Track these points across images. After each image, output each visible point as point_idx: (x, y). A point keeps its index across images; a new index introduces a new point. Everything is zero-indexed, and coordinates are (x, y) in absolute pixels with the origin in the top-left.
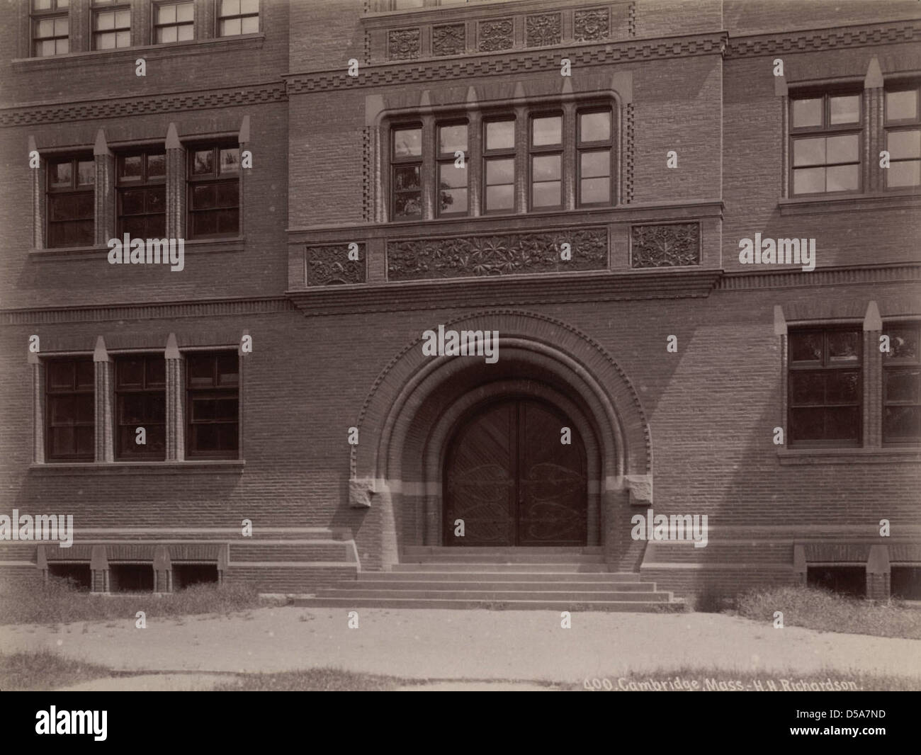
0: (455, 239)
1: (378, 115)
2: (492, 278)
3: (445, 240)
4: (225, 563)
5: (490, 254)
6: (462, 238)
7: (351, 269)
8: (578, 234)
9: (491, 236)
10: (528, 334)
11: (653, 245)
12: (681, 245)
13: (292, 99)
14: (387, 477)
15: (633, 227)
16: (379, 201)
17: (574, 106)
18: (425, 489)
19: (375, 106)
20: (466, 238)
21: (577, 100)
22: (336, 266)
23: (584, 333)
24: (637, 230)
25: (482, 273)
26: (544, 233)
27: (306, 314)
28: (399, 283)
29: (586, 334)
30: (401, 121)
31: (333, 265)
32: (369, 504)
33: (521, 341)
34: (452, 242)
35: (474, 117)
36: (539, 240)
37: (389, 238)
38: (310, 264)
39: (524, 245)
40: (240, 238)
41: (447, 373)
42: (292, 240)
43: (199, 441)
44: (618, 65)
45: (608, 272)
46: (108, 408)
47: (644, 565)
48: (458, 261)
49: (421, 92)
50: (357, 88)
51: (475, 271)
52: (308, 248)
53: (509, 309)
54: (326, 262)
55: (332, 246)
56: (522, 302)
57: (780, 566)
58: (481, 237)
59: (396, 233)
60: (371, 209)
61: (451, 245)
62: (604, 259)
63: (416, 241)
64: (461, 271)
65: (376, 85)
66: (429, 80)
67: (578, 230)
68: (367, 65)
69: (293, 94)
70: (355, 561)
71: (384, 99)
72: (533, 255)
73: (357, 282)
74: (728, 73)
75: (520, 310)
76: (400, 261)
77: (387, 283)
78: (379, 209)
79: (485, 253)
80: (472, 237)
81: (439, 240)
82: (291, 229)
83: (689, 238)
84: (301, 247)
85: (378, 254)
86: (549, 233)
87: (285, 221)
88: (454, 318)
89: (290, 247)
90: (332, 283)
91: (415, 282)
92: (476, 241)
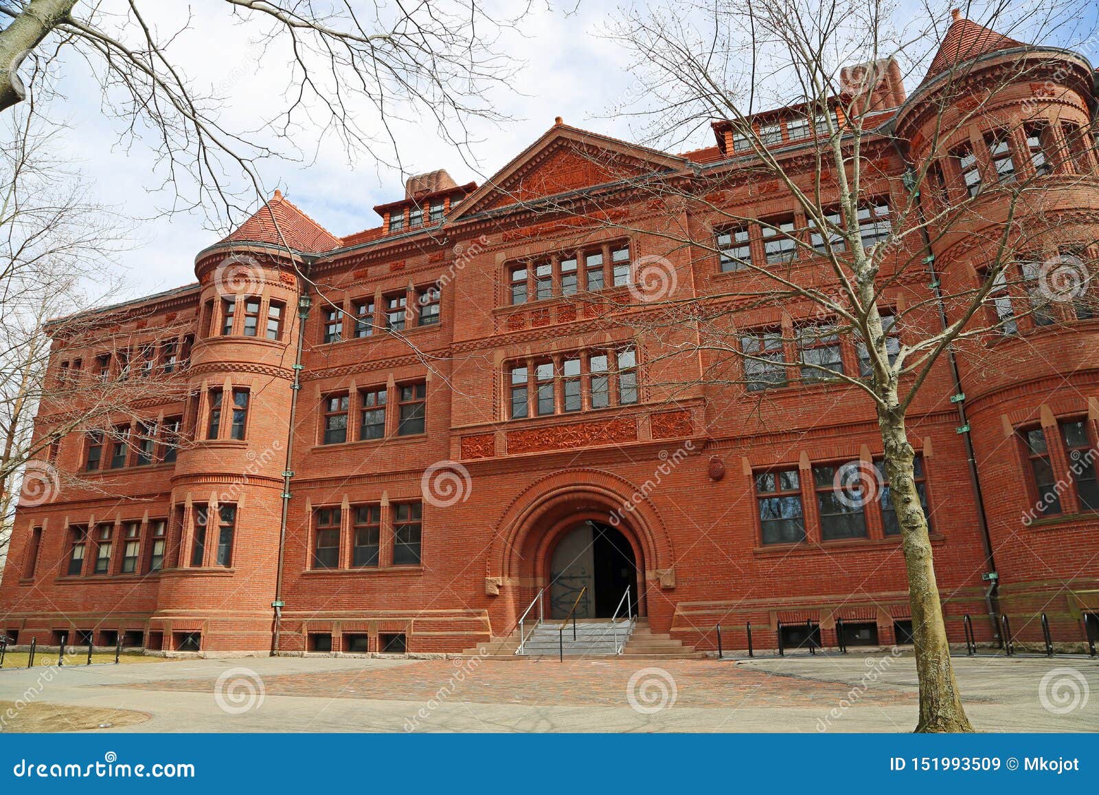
0: (546, 428)
1: (501, 361)
2: (569, 450)
3: (541, 429)
4: (412, 633)
5: (567, 436)
6: (549, 427)
7: (486, 449)
8: (618, 421)
9: (568, 425)
10: (591, 482)
11: (664, 425)
12: (681, 424)
13: (454, 355)
14: (509, 576)
15: (651, 415)
16: (502, 409)
17: (613, 349)
18: (535, 582)
19: (499, 356)
20: (552, 428)
22: (478, 447)
23: (626, 480)
24: (654, 416)
25: (562, 447)
26: (598, 421)
28: (514, 456)
30: (511, 365)
31: (475, 447)
32: (498, 593)
33: (588, 487)
34: (544, 430)
35: (555, 359)
37: (509, 429)
38: (462, 447)
39: (587, 429)
40: (425, 434)
42: (452, 433)
43: (399, 557)
45: (637, 442)
46: (348, 536)
48: (548, 441)
49: (525, 347)
50: (490, 348)
51: (558, 447)
52: (462, 438)
53: (580, 468)
54: (472, 445)
55: (475, 436)
56: (588, 464)
57: (762, 627)
59: (512, 426)
60: (498, 414)
61: (543, 432)
62: (636, 435)
63: (524, 430)
64: (552, 447)
65: (501, 345)
66: (530, 341)
68: (495, 335)
69: (455, 352)
70: (489, 631)
71: (505, 352)
72: (592, 435)
73: (490, 456)
74: (702, 325)
75: (586, 468)
76: (514, 443)
77: (507, 456)
78: (502, 413)
79: (564, 436)
80: (556, 427)
81: (538, 429)
82: (452, 427)
83: (686, 420)
84: (457, 438)
85: (501, 439)
86: (601, 421)
87: (449, 423)
88: (548, 475)
89: (452, 438)
90: (475, 457)
91: (523, 455)
92: (558, 428)
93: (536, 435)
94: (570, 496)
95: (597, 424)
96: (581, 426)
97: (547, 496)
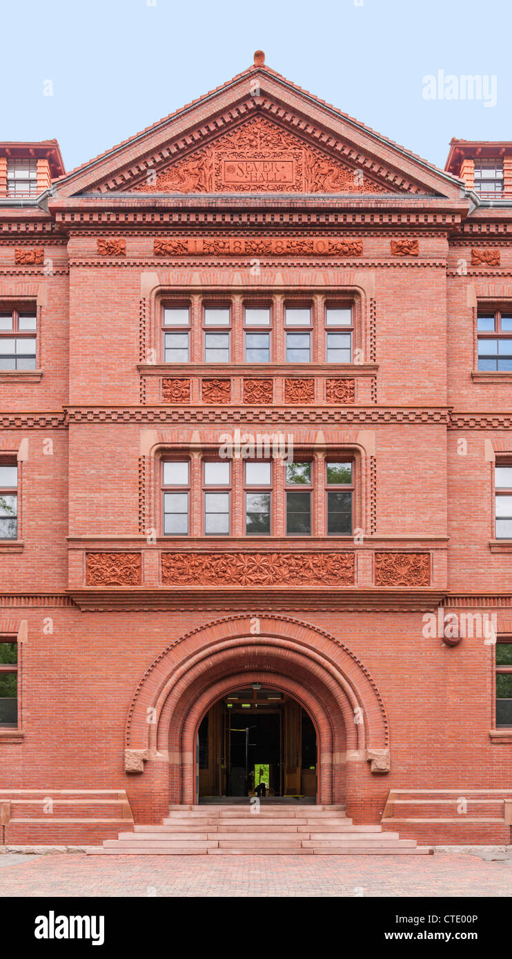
0: (223, 554)
1: (152, 448)
2: (256, 587)
3: (214, 554)
5: (254, 568)
6: (228, 553)
7: (128, 573)
8: (329, 557)
9: (256, 554)
10: (283, 635)
11: (392, 569)
12: (415, 570)
13: (72, 427)
14: (158, 748)
15: (376, 554)
17: (324, 455)
18: (182, 758)
19: (149, 439)
20: (233, 554)
21: (328, 450)
22: (114, 570)
23: (332, 636)
24: (379, 556)
25: (246, 583)
26: (300, 554)
27: (83, 609)
28: (172, 587)
29: (333, 636)
30: (171, 454)
31: (111, 569)
32: (142, 770)
33: (277, 640)
34: (220, 556)
36: (296, 559)
37: (164, 549)
38: (89, 567)
39: (284, 562)
40: (19, 542)
41: (211, 663)
42: (71, 545)
44: (362, 425)
45: (354, 587)
47: (383, 820)
48: (225, 572)
49: (192, 432)
50: (133, 423)
51: (240, 582)
52: (87, 554)
53: (268, 614)
54: (104, 566)
55: (110, 553)
56: (280, 609)
58: (246, 554)
59: (170, 545)
60: (146, 525)
61: (219, 559)
62: (352, 577)
63: (188, 554)
64: (229, 581)
65: (151, 422)
66: (200, 422)
67: (330, 553)
68: (142, 405)
69: (73, 423)
71: (158, 434)
72: (291, 571)
73: (134, 584)
74: (450, 441)
75: (277, 615)
76: (173, 570)
77: (160, 587)
79: (249, 567)
80: (238, 554)
81: (209, 554)
82: (72, 537)
83: (421, 564)
84: (81, 552)
85: (152, 563)
86: (304, 554)
87: (65, 529)
88: (220, 619)
89: (70, 552)
90: (110, 584)
91: (188, 587)
92: (242, 556)
93: (207, 561)
94: (250, 649)
95: (299, 556)
96: (275, 556)
97: (217, 647)
